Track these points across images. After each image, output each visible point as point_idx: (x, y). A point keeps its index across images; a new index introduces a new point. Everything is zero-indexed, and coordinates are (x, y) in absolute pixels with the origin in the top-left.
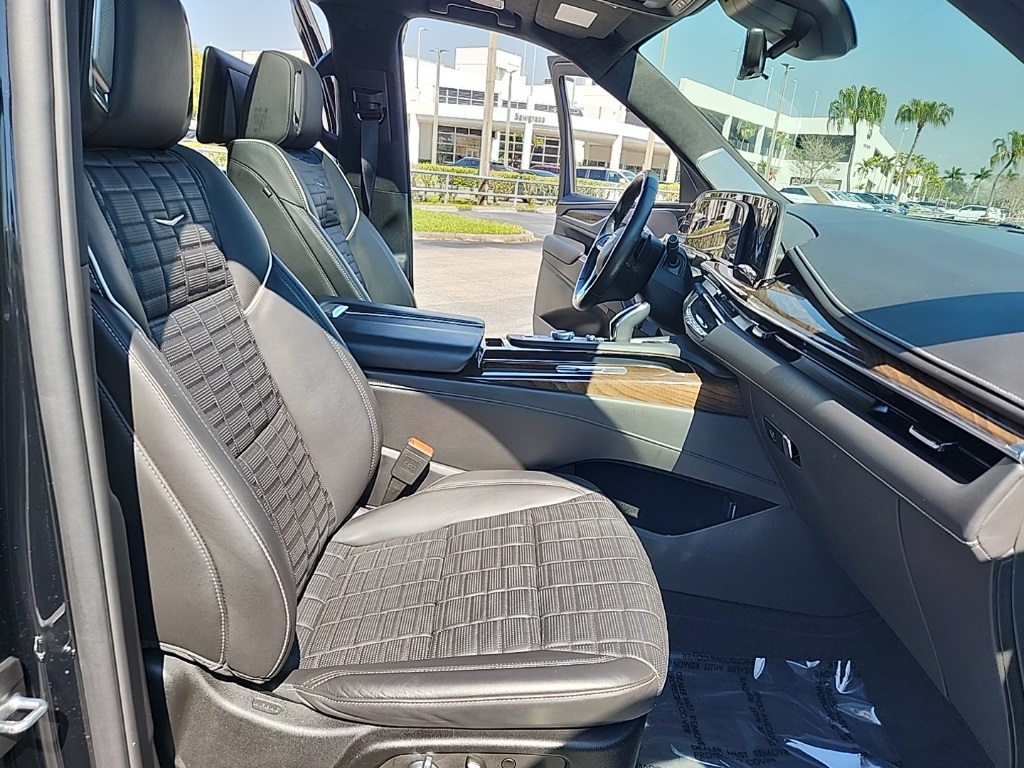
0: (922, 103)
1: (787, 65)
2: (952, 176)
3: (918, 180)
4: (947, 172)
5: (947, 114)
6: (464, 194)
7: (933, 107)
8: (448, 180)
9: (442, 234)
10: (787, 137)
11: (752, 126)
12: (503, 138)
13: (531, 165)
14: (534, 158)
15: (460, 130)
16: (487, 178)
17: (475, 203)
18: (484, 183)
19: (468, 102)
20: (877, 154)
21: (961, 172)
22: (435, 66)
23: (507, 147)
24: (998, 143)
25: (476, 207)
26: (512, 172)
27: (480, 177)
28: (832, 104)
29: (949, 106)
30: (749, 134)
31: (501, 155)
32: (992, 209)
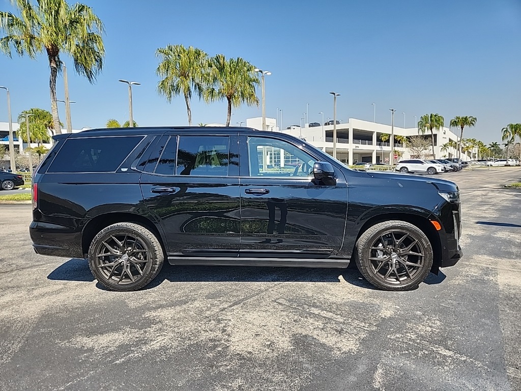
0: (461, 118)
1: (393, 110)
2: (493, 146)
3: (475, 150)
4: (490, 145)
5: (473, 121)
7: (466, 118)
10: (405, 138)
11: (387, 135)
12: (271, 154)
13: (285, 164)
14: (286, 162)
20: (450, 140)
21: (497, 144)
23: (273, 158)
24: (504, 130)
26: (276, 168)
28: (418, 123)
29: (474, 117)
30: (385, 138)
31: (271, 162)
32: (510, 159)
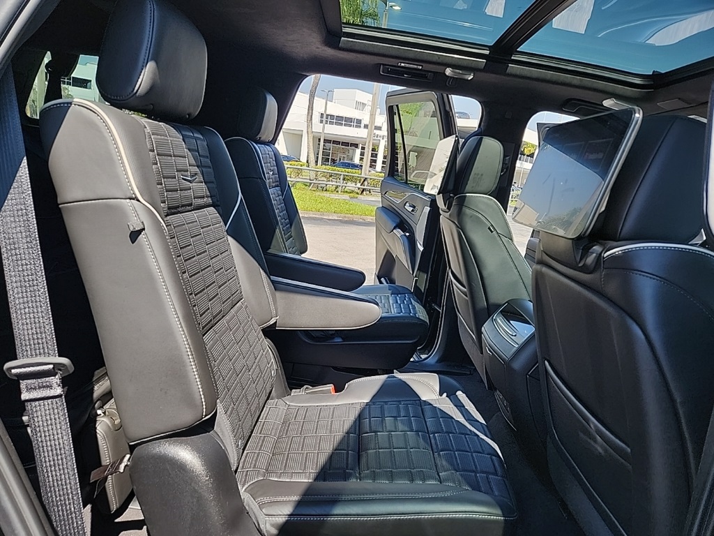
6: (351, 186)
8: (342, 177)
9: (351, 216)
12: (363, 149)
14: (383, 162)
15: (335, 142)
16: (367, 177)
17: (357, 193)
18: (364, 181)
19: (341, 124)
22: (324, 101)
25: (360, 196)
27: (362, 176)
